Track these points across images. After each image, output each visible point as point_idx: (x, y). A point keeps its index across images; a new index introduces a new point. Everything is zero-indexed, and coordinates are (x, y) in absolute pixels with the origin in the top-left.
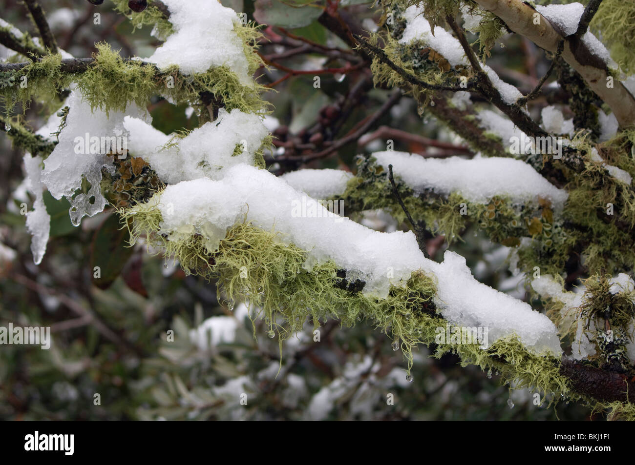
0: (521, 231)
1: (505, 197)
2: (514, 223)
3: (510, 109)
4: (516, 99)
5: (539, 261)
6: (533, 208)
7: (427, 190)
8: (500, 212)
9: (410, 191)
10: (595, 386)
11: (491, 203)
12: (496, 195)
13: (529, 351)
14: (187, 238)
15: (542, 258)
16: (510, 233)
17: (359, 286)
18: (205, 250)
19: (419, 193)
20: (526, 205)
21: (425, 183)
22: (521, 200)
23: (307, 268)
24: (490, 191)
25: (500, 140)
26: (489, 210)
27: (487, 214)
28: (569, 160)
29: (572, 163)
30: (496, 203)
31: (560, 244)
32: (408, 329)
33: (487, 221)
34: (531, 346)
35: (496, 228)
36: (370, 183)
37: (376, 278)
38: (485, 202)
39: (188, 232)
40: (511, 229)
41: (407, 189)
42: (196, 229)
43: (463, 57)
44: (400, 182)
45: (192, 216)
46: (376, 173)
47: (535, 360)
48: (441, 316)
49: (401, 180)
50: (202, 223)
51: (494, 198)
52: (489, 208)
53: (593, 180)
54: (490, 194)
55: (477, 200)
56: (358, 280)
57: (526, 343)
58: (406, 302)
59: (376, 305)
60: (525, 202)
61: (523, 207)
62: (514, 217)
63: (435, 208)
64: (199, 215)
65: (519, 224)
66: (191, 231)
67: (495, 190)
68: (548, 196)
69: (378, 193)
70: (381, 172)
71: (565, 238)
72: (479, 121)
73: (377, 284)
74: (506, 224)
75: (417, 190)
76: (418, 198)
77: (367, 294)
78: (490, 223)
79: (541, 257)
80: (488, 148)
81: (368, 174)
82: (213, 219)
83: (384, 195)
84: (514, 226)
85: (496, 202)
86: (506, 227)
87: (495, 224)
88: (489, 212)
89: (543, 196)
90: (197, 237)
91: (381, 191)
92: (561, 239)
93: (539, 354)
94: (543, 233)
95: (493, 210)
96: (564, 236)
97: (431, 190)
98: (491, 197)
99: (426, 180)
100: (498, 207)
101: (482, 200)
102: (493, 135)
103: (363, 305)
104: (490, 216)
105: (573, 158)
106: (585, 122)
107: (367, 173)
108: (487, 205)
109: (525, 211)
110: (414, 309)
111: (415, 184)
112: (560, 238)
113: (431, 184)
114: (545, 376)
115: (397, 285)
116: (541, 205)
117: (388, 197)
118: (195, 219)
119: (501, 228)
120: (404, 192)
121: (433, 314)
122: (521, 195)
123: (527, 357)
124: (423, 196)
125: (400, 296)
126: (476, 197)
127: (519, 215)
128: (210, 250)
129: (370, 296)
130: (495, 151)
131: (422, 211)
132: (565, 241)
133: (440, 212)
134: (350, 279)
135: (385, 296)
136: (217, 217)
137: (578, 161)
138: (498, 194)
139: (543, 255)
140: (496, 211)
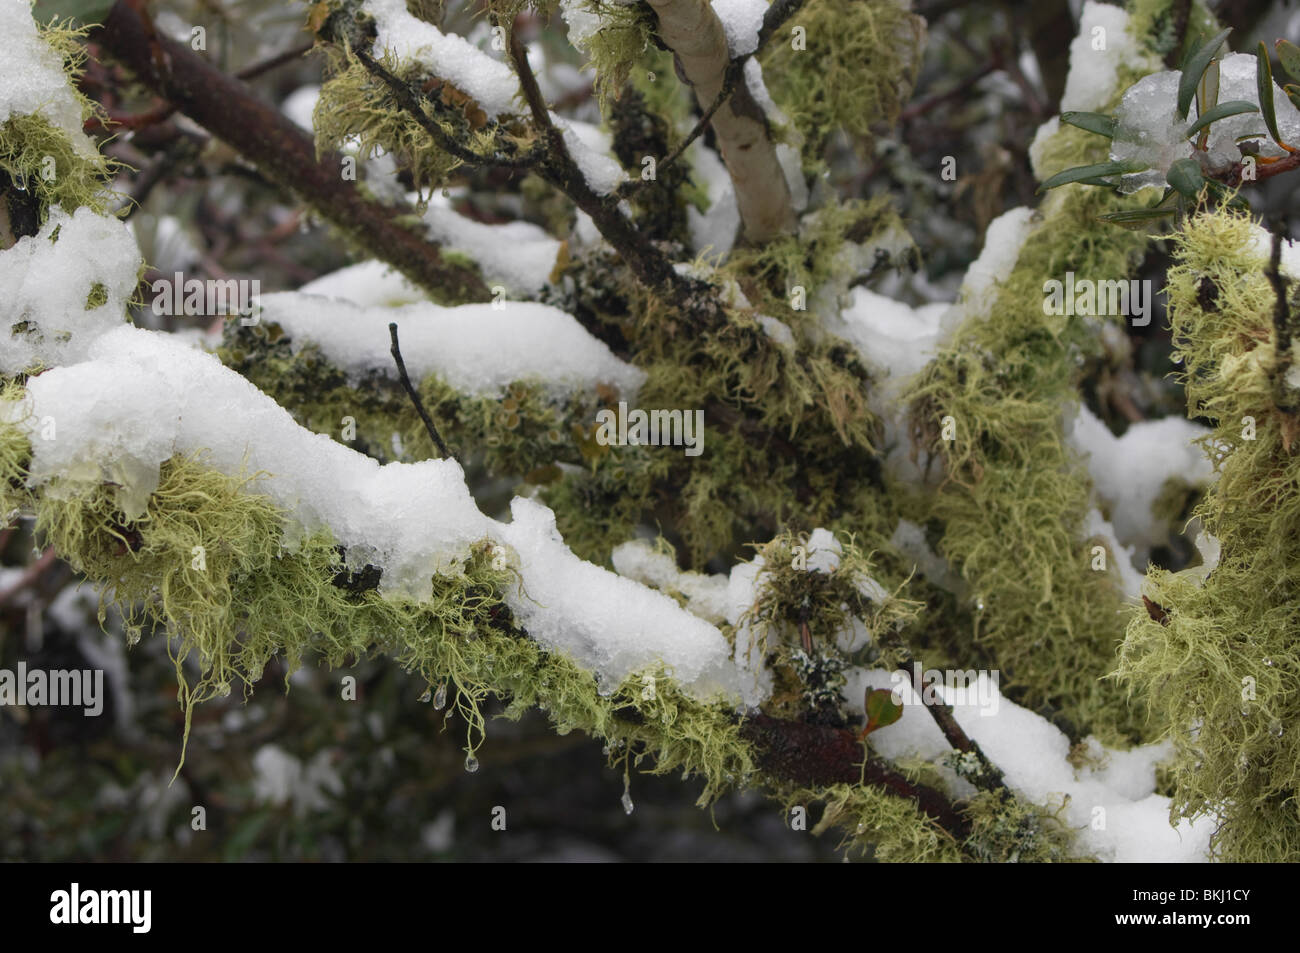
0: (562, 452)
1: (534, 383)
2: (554, 436)
3: (600, 204)
4: (616, 184)
5: (590, 510)
6: (588, 405)
7: (374, 371)
8: (525, 415)
9: (340, 375)
10: (799, 756)
11: (509, 396)
12: (516, 381)
13: (686, 695)
14: (89, 492)
15: (596, 506)
16: (540, 456)
17: (370, 578)
18: (120, 517)
19: (358, 379)
20: (573, 399)
21: (367, 357)
22: (562, 388)
23: (290, 545)
24: (504, 372)
25: (476, 266)
26: (507, 411)
27: (503, 420)
28: (699, 306)
29: (703, 312)
30: (518, 397)
31: (638, 474)
32: (470, 663)
33: (502, 433)
34: (690, 684)
35: (517, 447)
36: (258, 360)
37: (403, 559)
38: (495, 396)
39: (91, 479)
40: (544, 448)
41: (332, 371)
42: (106, 473)
43: (515, 97)
44: (319, 357)
45: (92, 444)
46: (270, 340)
47: (695, 712)
48: (523, 633)
49: (318, 353)
50: (115, 458)
51: (512, 387)
52: (507, 407)
53: (739, 345)
54: (504, 377)
55: (481, 391)
56: (369, 567)
57: (678, 679)
58: (462, 607)
59: (408, 618)
60: (571, 392)
61: (568, 403)
62: (551, 424)
63: (392, 409)
64: (107, 441)
65: (561, 438)
66: (95, 476)
67: (515, 369)
68: (615, 379)
69: (276, 382)
70: (279, 338)
71: (648, 464)
72: (425, 228)
73: (408, 572)
74: (534, 437)
75: (354, 372)
76: (357, 391)
77: (389, 595)
78: (507, 437)
79: (592, 503)
80: (448, 283)
81: (251, 342)
82: (136, 447)
83: (291, 384)
84: (553, 442)
85: (517, 393)
86: (534, 444)
87: (515, 438)
88: (506, 415)
89: (606, 380)
90: (108, 488)
91: (283, 377)
92: (641, 465)
93: (704, 699)
94: (610, 456)
95: (512, 411)
96: (645, 459)
97: (381, 371)
98: (507, 383)
99: (370, 352)
100: (522, 404)
101: (489, 389)
102: (459, 257)
103: (377, 618)
104: (510, 422)
105: (706, 302)
106: (669, 228)
107: (249, 339)
108: (500, 401)
109: (570, 410)
110: (477, 621)
111: (349, 362)
112: (636, 463)
113: (380, 360)
114: (720, 740)
115: (447, 573)
116: (603, 397)
117: (297, 388)
118: (99, 450)
119: (527, 447)
120: (328, 379)
121: (509, 630)
122: (564, 378)
123: (682, 707)
124: (366, 385)
125: (450, 596)
126: (478, 385)
127: (561, 419)
128: (131, 515)
129: (398, 598)
130: (463, 290)
131: (365, 415)
132: (649, 468)
133: (401, 417)
134: (353, 566)
135: (424, 598)
136: (142, 444)
137: (713, 309)
138: (522, 376)
139: (597, 498)
140: (518, 412)
